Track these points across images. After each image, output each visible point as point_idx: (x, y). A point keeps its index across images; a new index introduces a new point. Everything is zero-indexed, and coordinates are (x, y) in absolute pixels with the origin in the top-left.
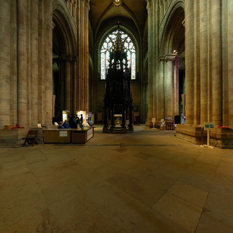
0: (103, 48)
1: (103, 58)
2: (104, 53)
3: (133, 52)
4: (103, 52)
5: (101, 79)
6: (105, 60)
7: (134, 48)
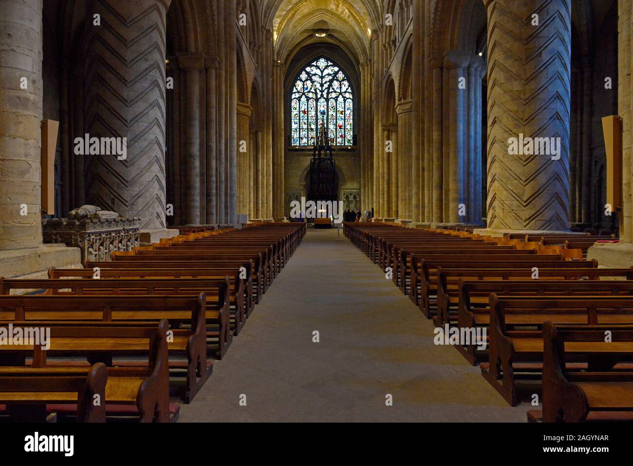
0: (295, 90)
1: (296, 109)
2: (297, 99)
3: (348, 97)
4: (295, 98)
5: (293, 145)
6: (300, 112)
7: (349, 90)
